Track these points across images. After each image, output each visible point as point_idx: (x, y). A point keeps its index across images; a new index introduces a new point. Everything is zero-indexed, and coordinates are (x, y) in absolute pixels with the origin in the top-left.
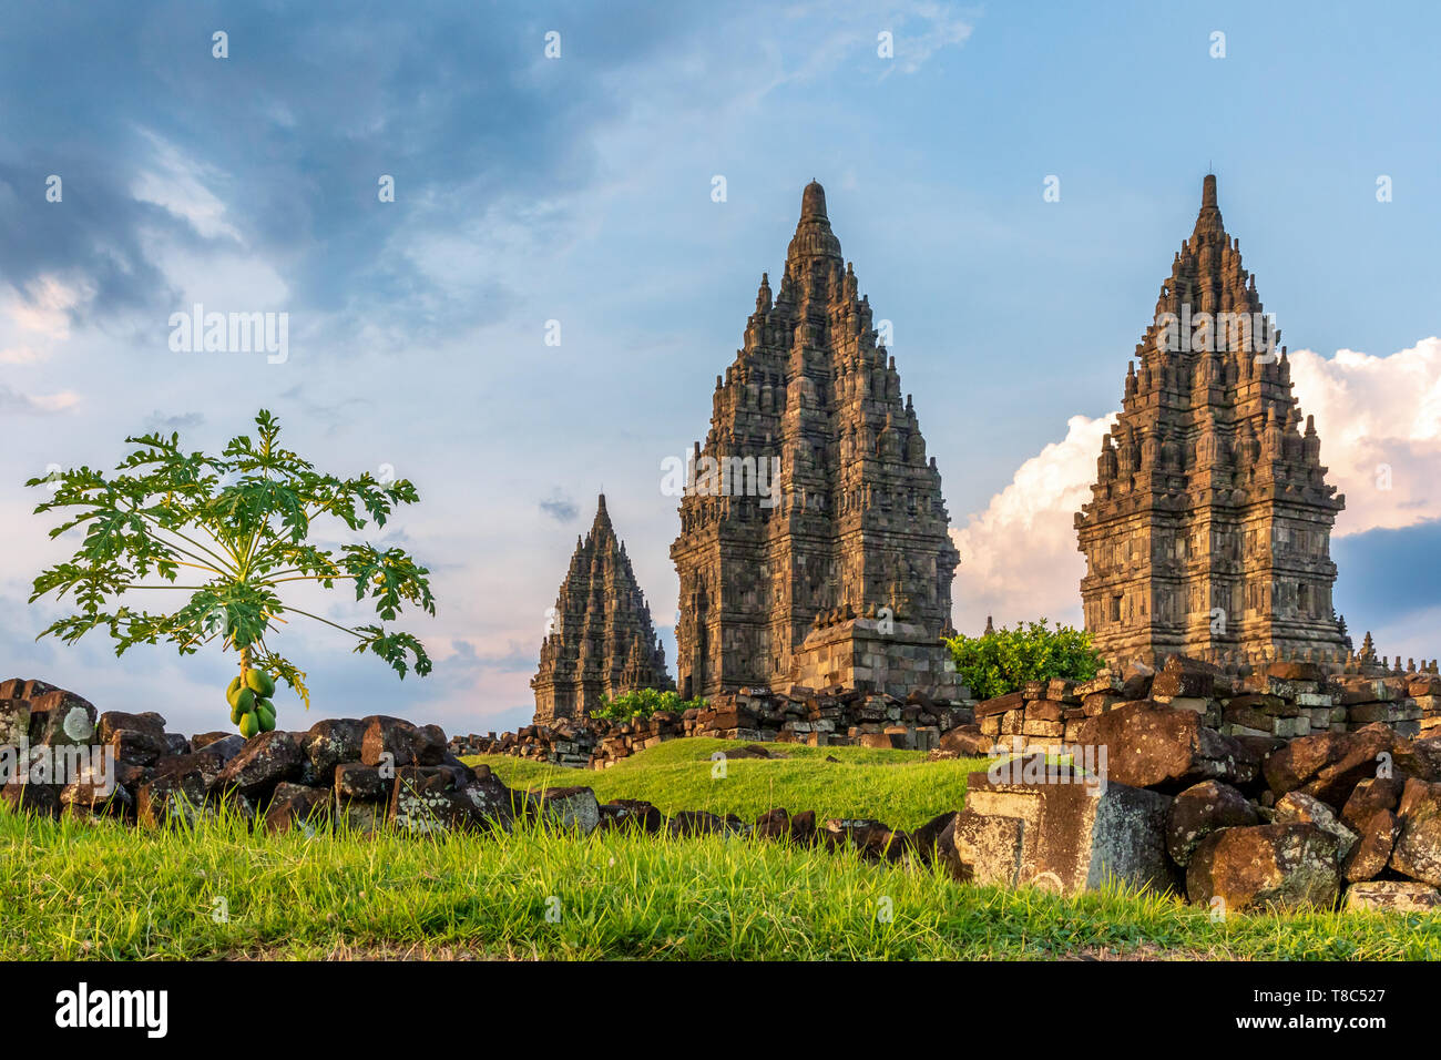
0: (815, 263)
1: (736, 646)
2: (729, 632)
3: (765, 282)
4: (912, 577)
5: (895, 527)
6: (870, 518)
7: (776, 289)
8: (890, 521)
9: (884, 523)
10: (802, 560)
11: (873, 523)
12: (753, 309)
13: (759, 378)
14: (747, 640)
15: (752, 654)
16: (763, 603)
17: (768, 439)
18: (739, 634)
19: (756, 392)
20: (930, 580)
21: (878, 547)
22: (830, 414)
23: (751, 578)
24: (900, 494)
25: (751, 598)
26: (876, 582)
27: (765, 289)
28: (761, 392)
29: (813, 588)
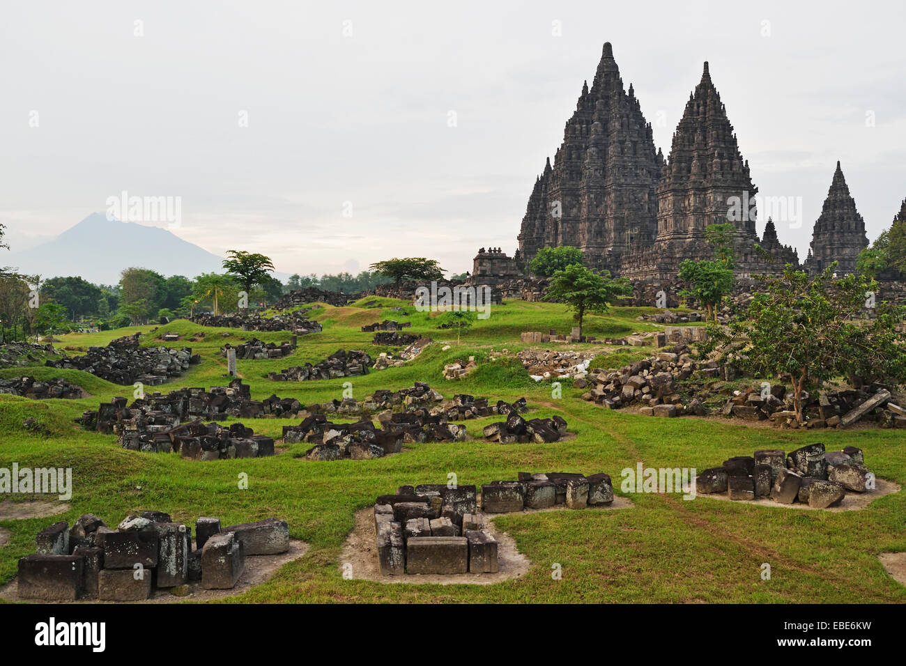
0: (605, 75)
1: (568, 230)
2: (565, 224)
3: (585, 84)
4: (636, 202)
5: (628, 181)
6: (616, 179)
7: (590, 86)
8: (626, 180)
9: (623, 181)
10: (592, 196)
11: (617, 181)
12: (580, 94)
13: (581, 123)
14: (573, 227)
15: (575, 233)
16: (580, 212)
17: (584, 147)
18: (569, 225)
19: (579, 128)
20: (645, 202)
21: (620, 191)
22: (608, 136)
23: (574, 202)
24: (631, 169)
25: (575, 210)
26: (620, 204)
27: (585, 87)
28: (582, 128)
29: (597, 206)
